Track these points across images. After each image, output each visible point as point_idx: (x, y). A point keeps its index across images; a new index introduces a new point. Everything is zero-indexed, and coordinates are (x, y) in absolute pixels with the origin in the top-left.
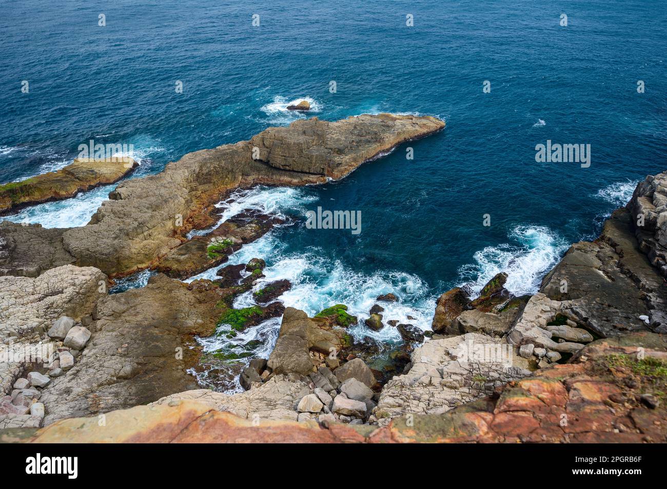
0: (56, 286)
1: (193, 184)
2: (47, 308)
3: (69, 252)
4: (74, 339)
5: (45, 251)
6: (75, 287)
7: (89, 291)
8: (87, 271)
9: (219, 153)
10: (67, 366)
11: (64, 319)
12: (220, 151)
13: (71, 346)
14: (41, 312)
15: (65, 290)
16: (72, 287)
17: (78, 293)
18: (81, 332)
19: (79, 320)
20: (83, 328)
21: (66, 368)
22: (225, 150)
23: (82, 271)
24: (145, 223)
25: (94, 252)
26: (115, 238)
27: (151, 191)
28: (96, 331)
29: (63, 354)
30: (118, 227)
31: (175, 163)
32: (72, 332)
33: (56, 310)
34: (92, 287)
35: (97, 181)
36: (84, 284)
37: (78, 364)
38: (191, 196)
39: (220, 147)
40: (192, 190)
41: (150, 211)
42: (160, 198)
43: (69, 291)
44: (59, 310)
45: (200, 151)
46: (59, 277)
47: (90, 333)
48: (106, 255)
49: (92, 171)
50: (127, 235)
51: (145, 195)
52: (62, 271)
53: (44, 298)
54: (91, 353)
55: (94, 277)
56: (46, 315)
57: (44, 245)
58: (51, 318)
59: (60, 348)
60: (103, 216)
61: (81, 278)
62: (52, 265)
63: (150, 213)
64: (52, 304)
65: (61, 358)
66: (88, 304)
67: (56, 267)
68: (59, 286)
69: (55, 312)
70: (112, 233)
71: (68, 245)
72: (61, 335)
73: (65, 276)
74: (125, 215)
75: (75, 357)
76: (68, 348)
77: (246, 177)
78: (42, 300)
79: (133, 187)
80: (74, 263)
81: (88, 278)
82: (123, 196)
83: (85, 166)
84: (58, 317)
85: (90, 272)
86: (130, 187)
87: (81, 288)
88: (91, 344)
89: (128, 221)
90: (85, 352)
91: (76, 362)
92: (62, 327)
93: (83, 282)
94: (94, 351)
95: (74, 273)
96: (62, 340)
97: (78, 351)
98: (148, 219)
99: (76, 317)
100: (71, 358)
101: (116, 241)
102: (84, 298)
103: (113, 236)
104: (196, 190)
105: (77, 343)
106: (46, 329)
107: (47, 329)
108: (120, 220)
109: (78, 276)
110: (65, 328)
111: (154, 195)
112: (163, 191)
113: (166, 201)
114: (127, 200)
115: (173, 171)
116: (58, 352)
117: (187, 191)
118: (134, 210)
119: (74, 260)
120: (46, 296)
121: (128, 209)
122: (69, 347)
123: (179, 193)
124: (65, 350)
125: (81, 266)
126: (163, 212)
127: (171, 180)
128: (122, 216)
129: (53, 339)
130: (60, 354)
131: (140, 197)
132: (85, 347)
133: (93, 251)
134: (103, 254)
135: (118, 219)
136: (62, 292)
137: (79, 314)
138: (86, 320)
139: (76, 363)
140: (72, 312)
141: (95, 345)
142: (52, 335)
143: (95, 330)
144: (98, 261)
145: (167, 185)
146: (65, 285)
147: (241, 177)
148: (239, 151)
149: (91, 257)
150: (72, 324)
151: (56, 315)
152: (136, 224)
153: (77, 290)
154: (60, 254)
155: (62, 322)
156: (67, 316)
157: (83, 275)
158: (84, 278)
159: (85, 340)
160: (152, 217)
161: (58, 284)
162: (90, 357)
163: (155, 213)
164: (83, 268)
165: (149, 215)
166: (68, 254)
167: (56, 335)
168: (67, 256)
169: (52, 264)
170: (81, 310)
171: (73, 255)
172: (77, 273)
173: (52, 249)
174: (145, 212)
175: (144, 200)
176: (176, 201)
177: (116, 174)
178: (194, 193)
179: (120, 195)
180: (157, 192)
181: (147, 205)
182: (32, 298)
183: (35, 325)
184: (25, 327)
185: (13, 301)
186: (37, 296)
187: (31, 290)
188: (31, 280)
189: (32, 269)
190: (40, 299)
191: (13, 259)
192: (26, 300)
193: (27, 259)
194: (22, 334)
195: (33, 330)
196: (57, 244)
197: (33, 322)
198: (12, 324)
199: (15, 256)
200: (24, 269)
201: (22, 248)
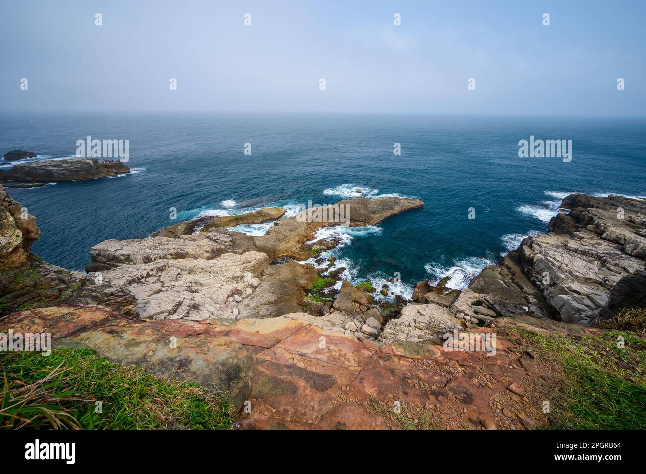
2: (244, 268)
3: (255, 246)
4: (253, 283)
5: (246, 244)
6: (256, 261)
7: (261, 263)
8: (262, 255)
11: (250, 274)
13: (252, 286)
14: (242, 270)
17: (257, 263)
19: (256, 275)
20: (257, 279)
21: (248, 295)
24: (287, 236)
25: (265, 247)
30: (276, 237)
32: (253, 280)
33: (247, 270)
34: (263, 261)
35: (270, 217)
36: (260, 260)
38: (307, 227)
42: (294, 226)
43: (254, 262)
44: (249, 270)
46: (250, 256)
47: (260, 281)
49: (269, 213)
50: (279, 241)
52: (252, 253)
54: (259, 290)
55: (264, 257)
57: (246, 242)
58: (245, 273)
59: (247, 286)
60: (271, 232)
61: (259, 257)
63: (289, 232)
64: (246, 267)
65: (247, 290)
66: (260, 269)
67: (250, 251)
68: (250, 260)
70: (273, 239)
71: (256, 243)
72: (248, 281)
73: (253, 256)
75: (253, 291)
79: (284, 221)
80: (257, 251)
81: (262, 257)
83: (266, 211)
84: (248, 273)
87: (258, 261)
88: (260, 286)
89: (280, 235)
90: (257, 289)
91: (253, 293)
95: (256, 255)
96: (248, 283)
97: (254, 288)
99: (255, 273)
100: (251, 291)
101: (275, 243)
102: (259, 266)
103: (274, 241)
104: (310, 225)
105: (254, 285)
107: (243, 277)
110: (250, 278)
111: (292, 225)
112: (296, 224)
113: (297, 228)
114: (281, 226)
116: (246, 288)
117: (306, 225)
118: (283, 230)
119: (257, 249)
120: (244, 263)
121: (281, 230)
123: (302, 225)
124: (249, 287)
126: (295, 233)
128: (278, 232)
129: (245, 282)
131: (286, 225)
132: (257, 287)
134: (269, 248)
135: (276, 234)
136: (251, 262)
138: (259, 275)
140: (253, 271)
141: (261, 286)
143: (262, 280)
144: (266, 251)
146: (252, 259)
149: (264, 249)
150: (253, 276)
152: (283, 236)
154: (252, 246)
156: (252, 273)
159: (258, 284)
160: (290, 234)
163: (291, 232)
164: (260, 253)
168: (255, 247)
169: (248, 250)
170: (257, 271)
171: (257, 247)
172: (258, 255)
173: (249, 244)
176: (301, 229)
177: (278, 215)
179: (278, 224)
182: (239, 263)
183: (238, 275)
184: (235, 275)
185: (231, 264)
186: (241, 263)
187: (239, 260)
188: (240, 256)
189: (240, 251)
190: (242, 264)
191: (234, 246)
192: (236, 264)
193: (239, 247)
194: (233, 278)
195: (238, 277)
196: (251, 242)
197: (238, 274)
198: (230, 274)
199: (235, 245)
200: (237, 251)
201: (238, 242)
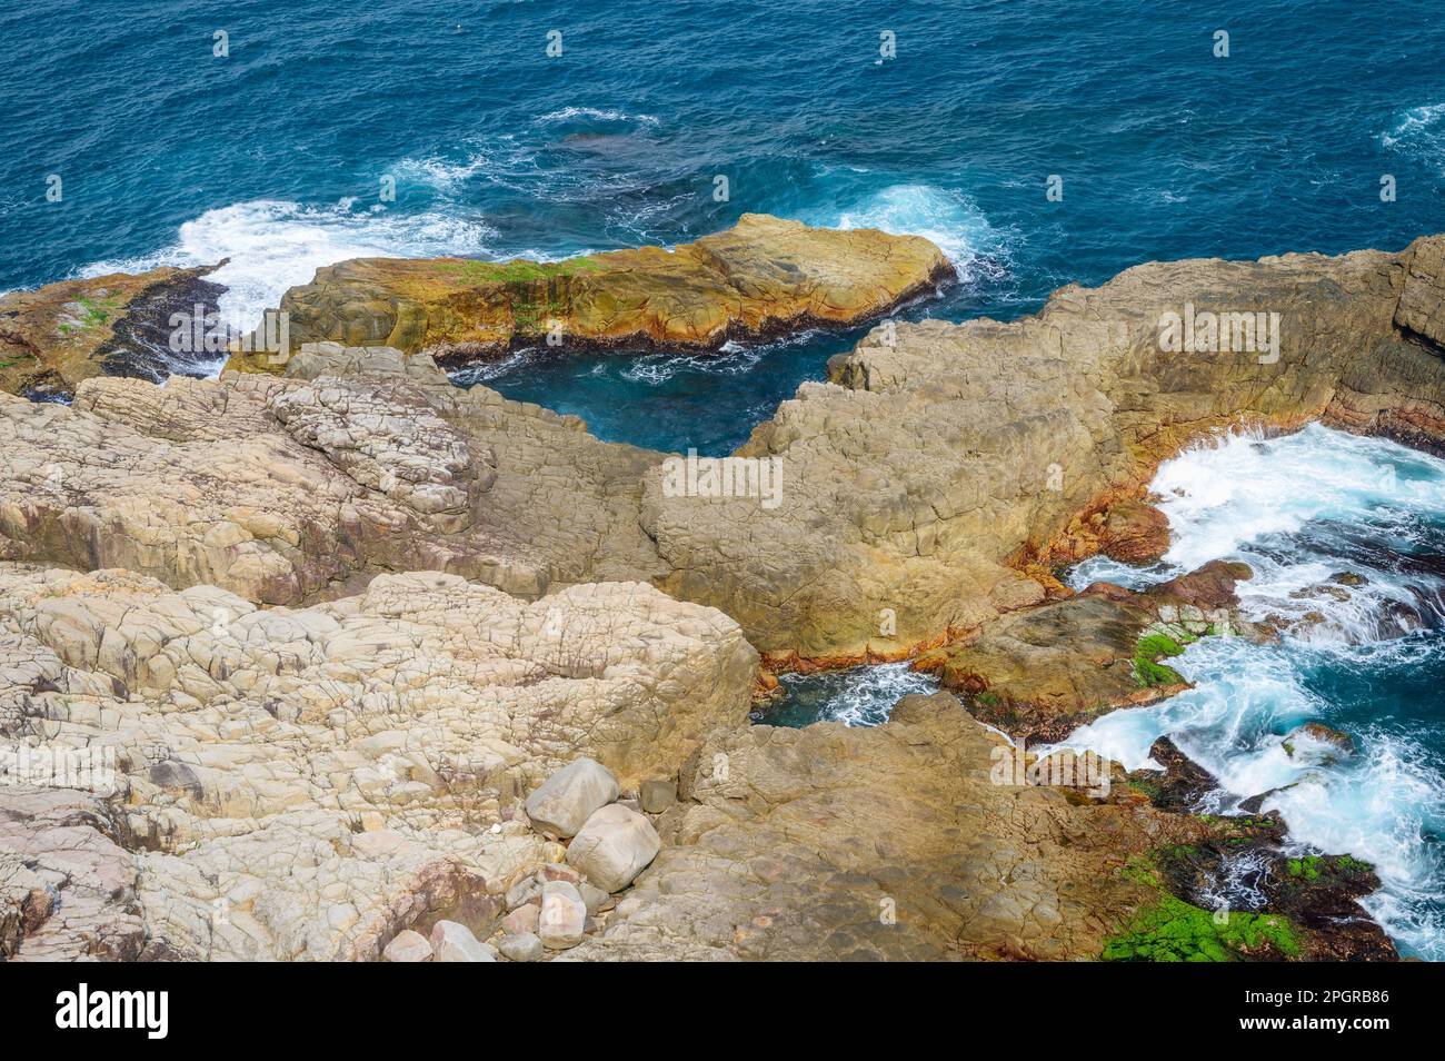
0: (587, 648)
1: (1139, 385)
2: (544, 717)
3: (654, 539)
4: (602, 848)
5: (580, 517)
6: (644, 668)
7: (686, 693)
8: (695, 622)
9: (1265, 283)
10: (559, 934)
11: (588, 773)
12: (1271, 276)
13: (588, 871)
14: (522, 726)
15: (610, 670)
16: (635, 665)
17: (650, 690)
18: (629, 831)
19: (631, 785)
20: (641, 820)
21: (554, 940)
22: (1293, 273)
23: (680, 615)
24: (928, 492)
25: (736, 559)
26: (817, 525)
27: (978, 378)
28: (678, 842)
29: (557, 890)
30: (834, 488)
31: (1090, 291)
32: (599, 822)
33: (568, 730)
34: (700, 679)
35: (797, 307)
36: (677, 663)
37: (595, 939)
38: (1120, 428)
39: (1275, 259)
40: (1129, 405)
41: (958, 452)
42: (1005, 411)
43: (624, 677)
44: (577, 732)
45: (1195, 262)
46: (604, 620)
47: (658, 843)
48: (771, 579)
49: (790, 268)
50: (859, 522)
51: (953, 389)
52: (617, 599)
53: (541, 677)
54: (647, 915)
55: (712, 648)
56: (532, 739)
57: (581, 495)
58: (548, 755)
59: (554, 865)
60: (793, 438)
61: (673, 639)
62: (589, 569)
63: (955, 458)
64: (562, 705)
65: (549, 901)
66: (674, 737)
67: (601, 579)
68: (593, 649)
69: (564, 737)
70: (808, 504)
71: (656, 513)
72: (563, 821)
73: (622, 619)
74: (866, 448)
75: (593, 912)
76: (575, 875)
77: (1350, 396)
78: (534, 683)
79: (917, 351)
80: (660, 581)
81: (694, 644)
82: (874, 379)
83: (770, 246)
84: (568, 757)
85: (704, 627)
86: (908, 349)
87: (664, 675)
88: (650, 883)
89: (873, 472)
90: (629, 904)
91: (590, 930)
92: (574, 794)
93: (677, 656)
94: (655, 910)
95: (653, 618)
96: (564, 840)
97: (605, 895)
98: (943, 480)
99: (627, 772)
100: (580, 912)
101: (815, 539)
102: (665, 713)
103: (811, 515)
104: (1146, 409)
105: (609, 864)
106: (522, 787)
107: (524, 787)
108: (846, 464)
109: (665, 631)
110: (583, 801)
111: (989, 396)
112: (1020, 387)
113: (1022, 428)
114: (885, 395)
115: (1076, 320)
116: (541, 877)
117: (1110, 405)
118: (900, 436)
119: (664, 569)
120: (547, 673)
121: (883, 429)
122: (582, 871)
123: (1077, 407)
124: (565, 877)
125: (682, 597)
126: (1001, 467)
127: (1056, 354)
128: (855, 449)
129: (537, 827)
130: (548, 885)
131: (933, 392)
132: (631, 885)
133: (731, 553)
134: (761, 574)
135: (838, 457)
136: (599, 673)
137: (637, 764)
138: (657, 793)
139: (591, 933)
140: (619, 755)
141: (665, 888)
142: (537, 814)
143: (674, 837)
144: (739, 594)
145: (1042, 370)
146: (616, 651)
147: (1332, 392)
148: (1347, 287)
149: (719, 574)
150: (606, 795)
151: (564, 747)
152: (899, 489)
153: (649, 680)
154: (622, 537)
155: (578, 780)
156: (599, 759)
157: (681, 631)
158: (681, 641)
159: (637, 865)
160: (960, 474)
161: (595, 642)
162: (640, 928)
163: (973, 461)
164: (686, 607)
165: (954, 465)
166: (648, 544)
167: (549, 817)
168: (645, 552)
169: (586, 569)
170: (646, 752)
171: (663, 550)
172: (662, 617)
173: (602, 516)
174: (939, 454)
175: (945, 409)
176: (1061, 436)
177: (869, 293)
178: (1135, 417)
179: (866, 373)
180: (998, 389)
181: (952, 430)
182: (503, 667)
183: (492, 761)
184: (461, 761)
185: (444, 661)
186: (519, 667)
187: (507, 641)
188: (513, 606)
189: (525, 570)
190: (528, 680)
191: (476, 521)
192: (483, 669)
193: (517, 531)
194: (446, 780)
195: (483, 778)
196: (623, 501)
197: (490, 753)
198: (428, 741)
199: (485, 511)
200: (503, 562)
201: (509, 489)
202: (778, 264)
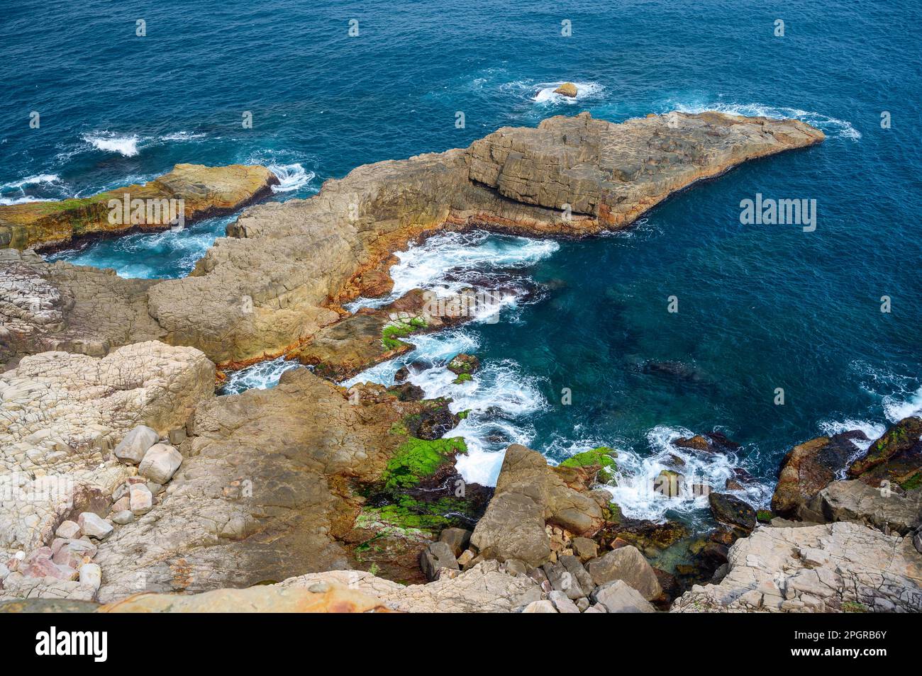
0: (133, 375)
1: (367, 219)
2: (117, 410)
3: (157, 320)
4: (155, 465)
5: (120, 315)
6: (162, 379)
7: (183, 388)
8: (183, 354)
9: (413, 168)
10: (141, 508)
11: (142, 431)
12: (416, 164)
13: (150, 476)
14: (107, 416)
15: (146, 383)
16: (157, 379)
17: (166, 389)
18: (166, 454)
19: (164, 433)
20: (171, 449)
21: (139, 511)
22: (424, 162)
23: (175, 352)
24: (281, 279)
25: (197, 323)
26: (232, 302)
27: (295, 226)
28: (190, 455)
29: (137, 488)
30: (238, 284)
31: (339, 181)
32: (152, 453)
33: (129, 414)
34: (189, 380)
35: (208, 204)
36: (177, 375)
37: (158, 507)
38: (362, 240)
39: (416, 157)
40: (363, 228)
41: (291, 260)
42: (310, 239)
43: (153, 384)
44: (135, 414)
45: (382, 163)
46: (139, 361)
47: (181, 457)
48: (215, 329)
49: (202, 187)
50: (252, 298)
51: (285, 232)
52: (143, 350)
53: (112, 392)
54: (181, 491)
55: (193, 365)
56: (113, 421)
57: (118, 305)
58: (122, 427)
59: (133, 477)
60: (215, 264)
61: (174, 364)
62: (128, 338)
63: (291, 263)
64: (125, 403)
65: (132, 494)
66: (181, 409)
67: (134, 342)
68: (136, 375)
69: (128, 418)
70: (227, 293)
71: (156, 308)
72: (134, 456)
73: (147, 359)
74: (250, 264)
75: (155, 495)
76: (144, 479)
77: (456, 212)
78: (110, 395)
79: (266, 217)
80: (163, 339)
81: (184, 364)
82: (248, 232)
83: (191, 178)
84: (132, 426)
85: (187, 356)
86: (262, 217)
87: (172, 381)
88: (181, 476)
89: (254, 274)
90: (172, 487)
91: (155, 503)
92: (137, 443)
93: (176, 371)
94: (185, 488)
95: (162, 356)
96: (136, 465)
97: (160, 486)
98: (287, 273)
99: (161, 428)
100: (149, 496)
101: (232, 308)
102: (175, 398)
103: (229, 298)
104: (371, 229)
105: (159, 471)
106: (112, 444)
107: (113, 444)
108: (241, 272)
109: (169, 361)
110: (142, 445)
111: (301, 233)
112: (315, 227)
113: (318, 245)
114: (255, 238)
115: (335, 194)
116: (128, 484)
117: (355, 230)
118: (265, 256)
119: (164, 333)
120: (116, 389)
121: (256, 254)
122: (147, 478)
123: (341, 232)
124: (139, 481)
125: (174, 344)
126: (312, 264)
127: (329, 210)
128: (245, 265)
129: (122, 461)
130: (132, 487)
131: (276, 235)
132: (171, 479)
133: (194, 321)
134: (210, 328)
135: (237, 270)
136: (141, 385)
137: (165, 423)
138: (177, 435)
139: (156, 504)
140: (155, 420)
141: (187, 477)
142: (121, 455)
143: (189, 454)
144: (201, 339)
145: (323, 218)
146: (147, 374)
147: (448, 212)
148: (448, 166)
149: (190, 331)
150: (153, 440)
151: (129, 422)
152: (267, 280)
153: (165, 385)
154: (142, 321)
155: (139, 435)
156: (147, 425)
157: (177, 360)
158: (177, 364)
159: (173, 469)
160: (294, 270)
161: (136, 372)
162: (179, 497)
163: (298, 263)
164: (177, 348)
165: (290, 266)
166: (154, 322)
167: (127, 456)
168: (154, 326)
169: (127, 338)
170: (169, 418)
171: (162, 324)
172: (167, 355)
173: (130, 313)
174: (284, 262)
175: (282, 241)
176: (336, 246)
177: (240, 194)
178: (367, 234)
179: (244, 230)
180: (305, 229)
181: (287, 250)
182: (93, 390)
183: (95, 435)
184: (80, 437)
185: (64, 393)
186: (101, 389)
187: (93, 378)
188: (94, 361)
189: (97, 344)
190: (106, 394)
191: (68, 324)
192: (83, 393)
193: (90, 325)
194: (74, 448)
195: (92, 443)
196: (139, 304)
197: (93, 431)
198: (60, 431)
199: (72, 319)
200: (85, 342)
201: (83, 307)
202: (197, 186)
